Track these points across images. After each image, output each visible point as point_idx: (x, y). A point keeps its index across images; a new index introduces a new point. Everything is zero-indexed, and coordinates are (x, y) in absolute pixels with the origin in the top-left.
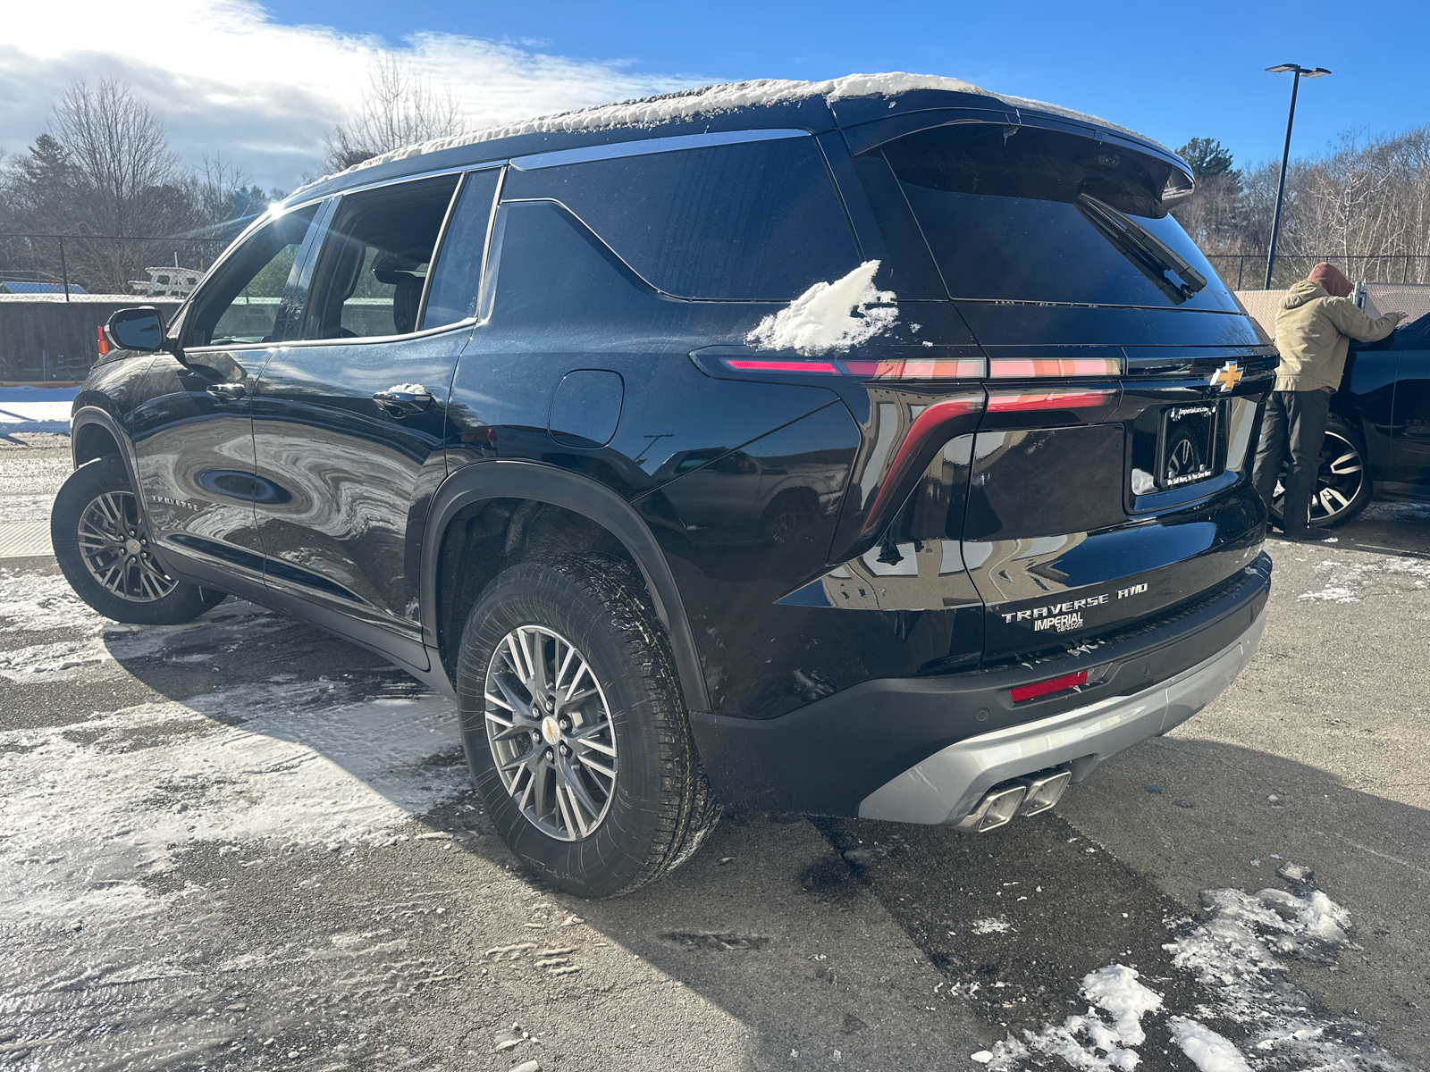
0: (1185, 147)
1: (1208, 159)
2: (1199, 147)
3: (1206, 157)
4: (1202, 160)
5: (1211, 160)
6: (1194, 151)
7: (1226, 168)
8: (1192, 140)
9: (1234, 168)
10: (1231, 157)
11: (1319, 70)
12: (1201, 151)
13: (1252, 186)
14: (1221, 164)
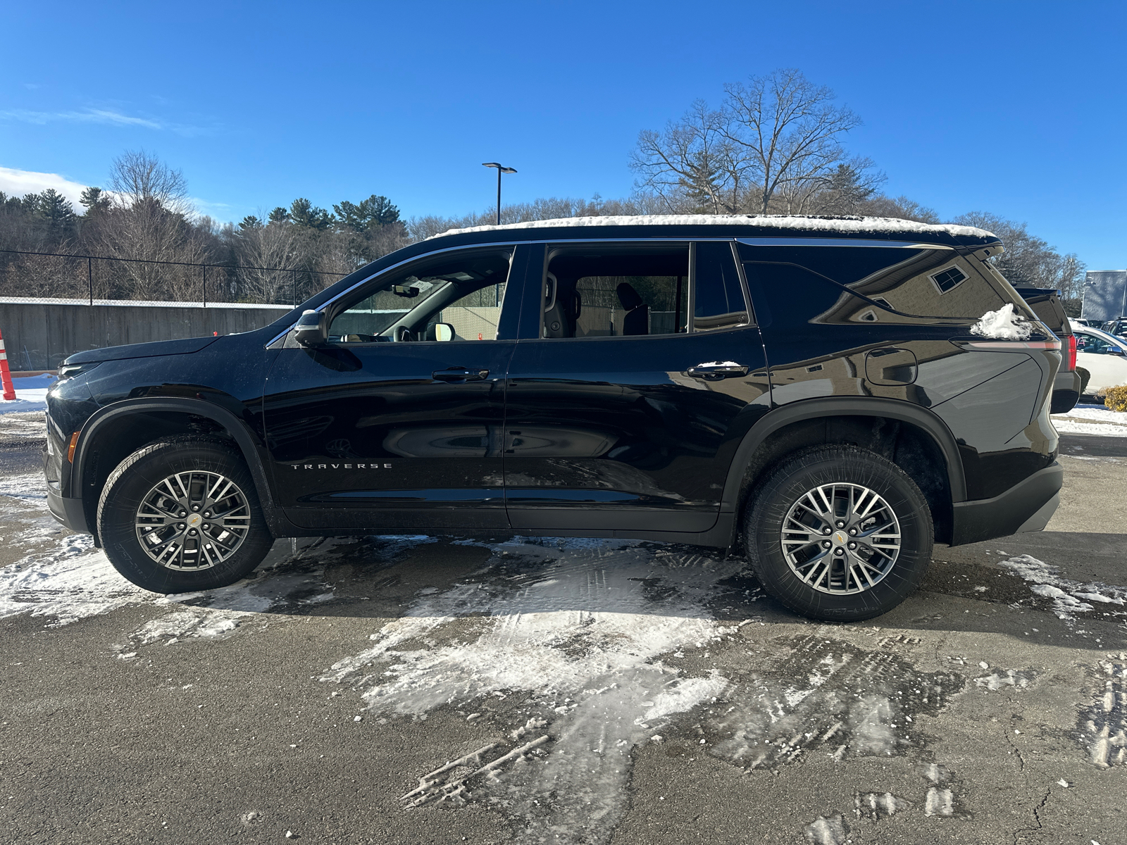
0: (367, 201)
1: (384, 211)
2: (377, 202)
3: (382, 209)
4: (380, 211)
5: (386, 212)
6: (374, 204)
7: (396, 218)
8: (372, 196)
9: (401, 218)
10: (399, 211)
11: (511, 169)
12: (379, 205)
13: (414, 233)
14: (393, 215)
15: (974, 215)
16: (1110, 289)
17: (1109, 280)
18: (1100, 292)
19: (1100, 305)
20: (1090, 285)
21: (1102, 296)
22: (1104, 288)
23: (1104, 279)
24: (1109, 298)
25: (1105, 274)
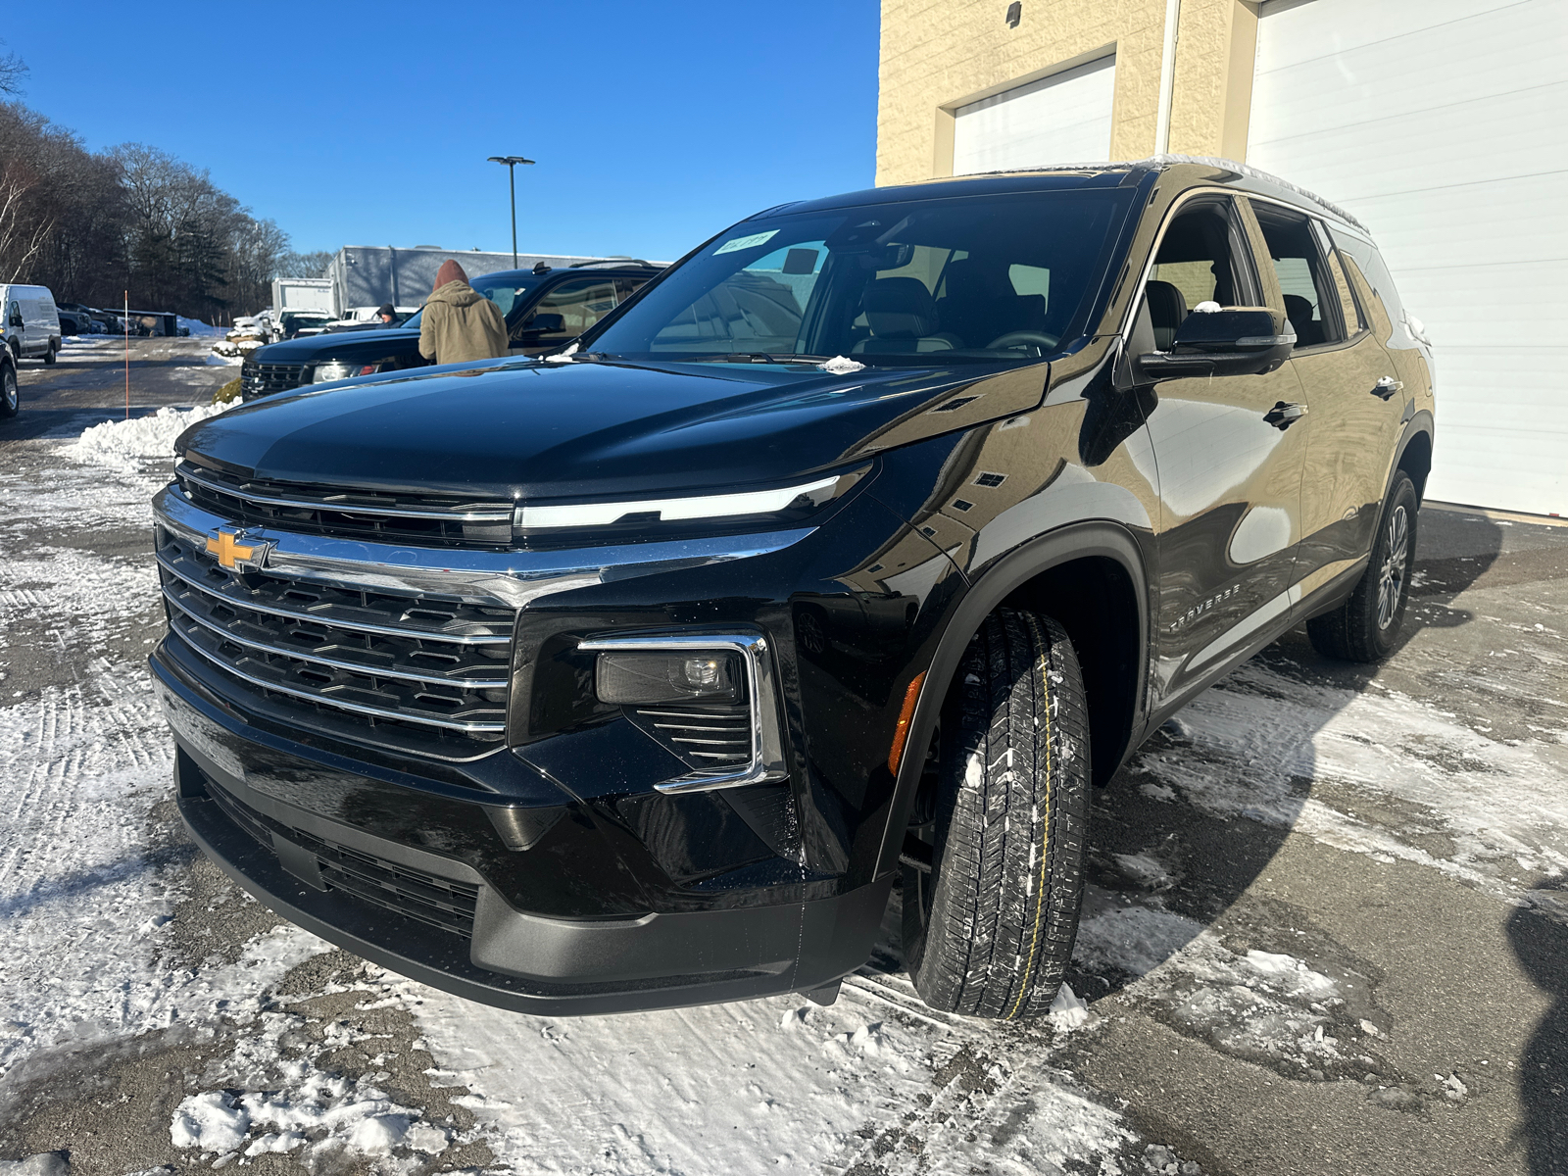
15: (133, 148)
16: (374, 270)
17: (371, 258)
18: (365, 274)
19: (367, 291)
20: (351, 264)
21: (367, 280)
22: (367, 269)
23: (366, 258)
24: (375, 282)
25: (366, 252)
